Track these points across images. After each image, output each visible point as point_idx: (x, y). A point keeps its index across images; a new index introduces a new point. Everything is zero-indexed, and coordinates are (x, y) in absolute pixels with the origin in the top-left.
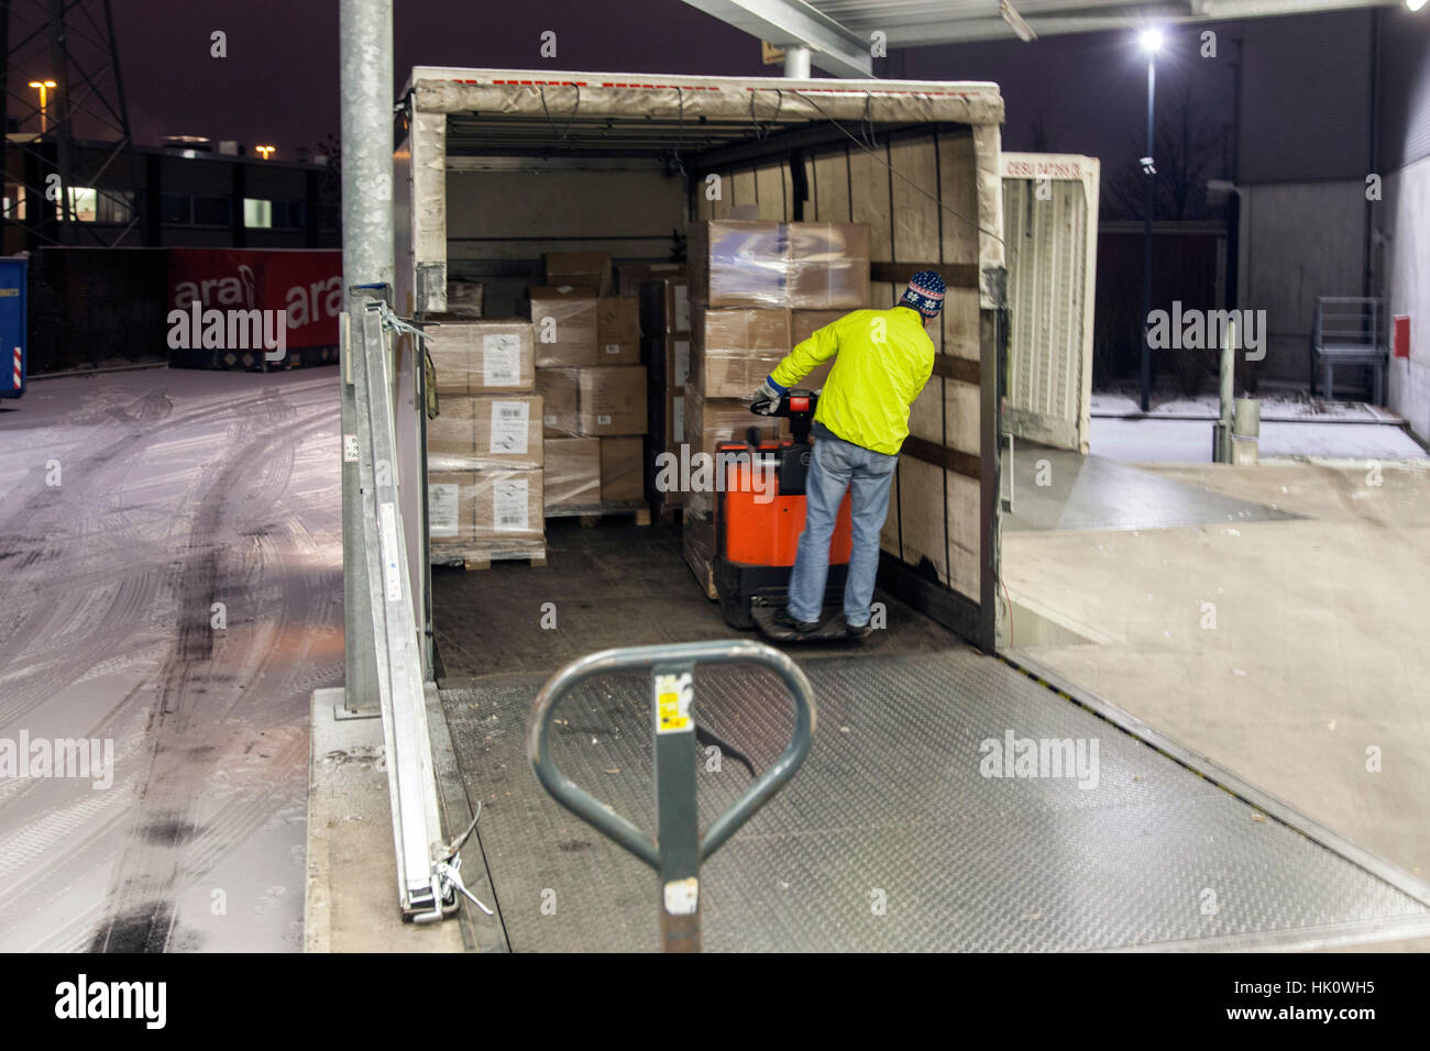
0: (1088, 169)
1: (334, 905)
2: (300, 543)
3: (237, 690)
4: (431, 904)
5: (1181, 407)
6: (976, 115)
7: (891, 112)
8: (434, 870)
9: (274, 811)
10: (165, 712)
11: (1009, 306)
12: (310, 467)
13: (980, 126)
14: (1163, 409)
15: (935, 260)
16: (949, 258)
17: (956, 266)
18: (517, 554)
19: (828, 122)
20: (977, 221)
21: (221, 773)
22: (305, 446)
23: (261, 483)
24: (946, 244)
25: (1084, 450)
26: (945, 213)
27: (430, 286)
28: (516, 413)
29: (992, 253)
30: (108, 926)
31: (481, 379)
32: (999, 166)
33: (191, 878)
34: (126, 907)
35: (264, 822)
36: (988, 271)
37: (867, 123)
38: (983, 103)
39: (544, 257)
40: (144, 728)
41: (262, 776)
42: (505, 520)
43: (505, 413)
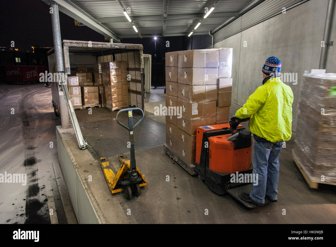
0: (150, 56)
1: (70, 149)
2: (38, 110)
3: (35, 130)
4: (84, 147)
5: (160, 87)
6: (140, 48)
7: (129, 48)
8: (84, 143)
9: (46, 144)
10: (25, 133)
11: (145, 73)
12: (36, 99)
13: (140, 50)
14: (158, 88)
15: (134, 67)
16: (136, 67)
17: (137, 68)
18: (78, 108)
19: (121, 49)
20: (140, 62)
21: (37, 140)
22: (34, 96)
23: (29, 102)
24: (136, 65)
25: (150, 93)
26: (136, 61)
27: (68, 71)
28: (77, 89)
29: (142, 67)
30: (26, 160)
31: (71, 84)
32: (143, 56)
33: (37, 153)
34: (28, 158)
35: (45, 146)
36: (142, 69)
37: (126, 49)
38: (141, 47)
39: (77, 67)
40: (22, 135)
41: (43, 140)
42: (76, 104)
43: (75, 89)
